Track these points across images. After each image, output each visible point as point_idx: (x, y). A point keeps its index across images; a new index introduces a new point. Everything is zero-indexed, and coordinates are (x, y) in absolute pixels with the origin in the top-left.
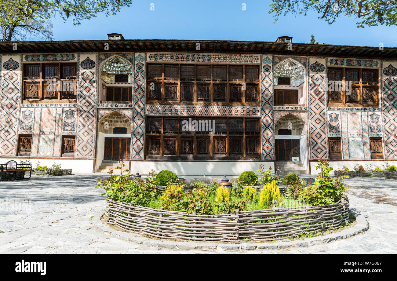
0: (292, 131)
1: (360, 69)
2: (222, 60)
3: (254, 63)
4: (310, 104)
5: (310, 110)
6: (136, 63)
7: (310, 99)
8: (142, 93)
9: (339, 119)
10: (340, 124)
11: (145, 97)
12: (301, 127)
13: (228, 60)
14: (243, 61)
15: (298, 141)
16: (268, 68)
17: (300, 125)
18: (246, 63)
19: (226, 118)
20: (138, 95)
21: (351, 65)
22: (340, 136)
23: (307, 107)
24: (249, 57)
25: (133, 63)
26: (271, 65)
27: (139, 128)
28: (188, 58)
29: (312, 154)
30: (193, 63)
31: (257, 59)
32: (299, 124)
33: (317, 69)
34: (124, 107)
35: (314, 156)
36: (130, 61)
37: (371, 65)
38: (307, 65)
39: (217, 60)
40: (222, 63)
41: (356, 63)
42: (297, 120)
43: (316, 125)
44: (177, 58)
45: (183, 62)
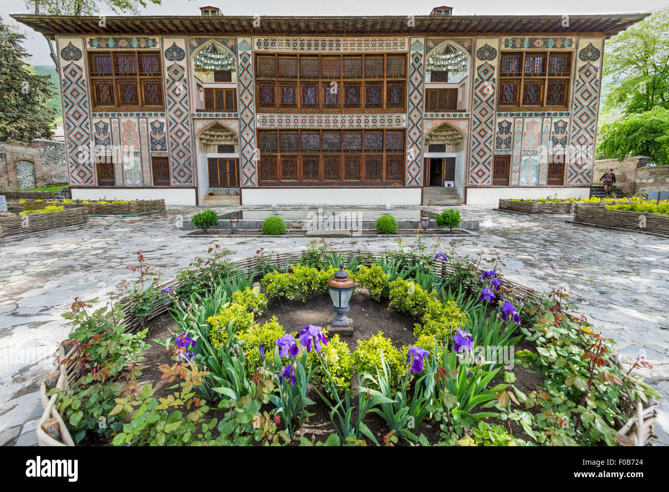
0: (447, 147)
1: (547, 52)
2: (356, 48)
3: (399, 50)
4: (473, 109)
5: (474, 117)
6: (240, 52)
7: (474, 102)
8: (250, 97)
9: (511, 130)
10: (512, 136)
11: (253, 103)
12: (460, 141)
13: (363, 48)
14: (385, 47)
15: (453, 160)
16: (419, 57)
17: (458, 139)
18: (388, 51)
19: (361, 130)
20: (245, 100)
21: (534, 47)
22: (510, 153)
23: (470, 113)
24: (392, 42)
25: (236, 53)
26: (422, 52)
27: (248, 145)
28: (309, 45)
29: (471, 177)
30: (316, 52)
31: (403, 44)
32: (457, 137)
33: (487, 55)
34: (227, 117)
35: (473, 180)
36: (232, 50)
37: (563, 46)
38: (473, 51)
39: (349, 48)
40: (356, 51)
41: (542, 43)
42: (455, 132)
43: (479, 139)
44: (295, 45)
45: (302, 51)
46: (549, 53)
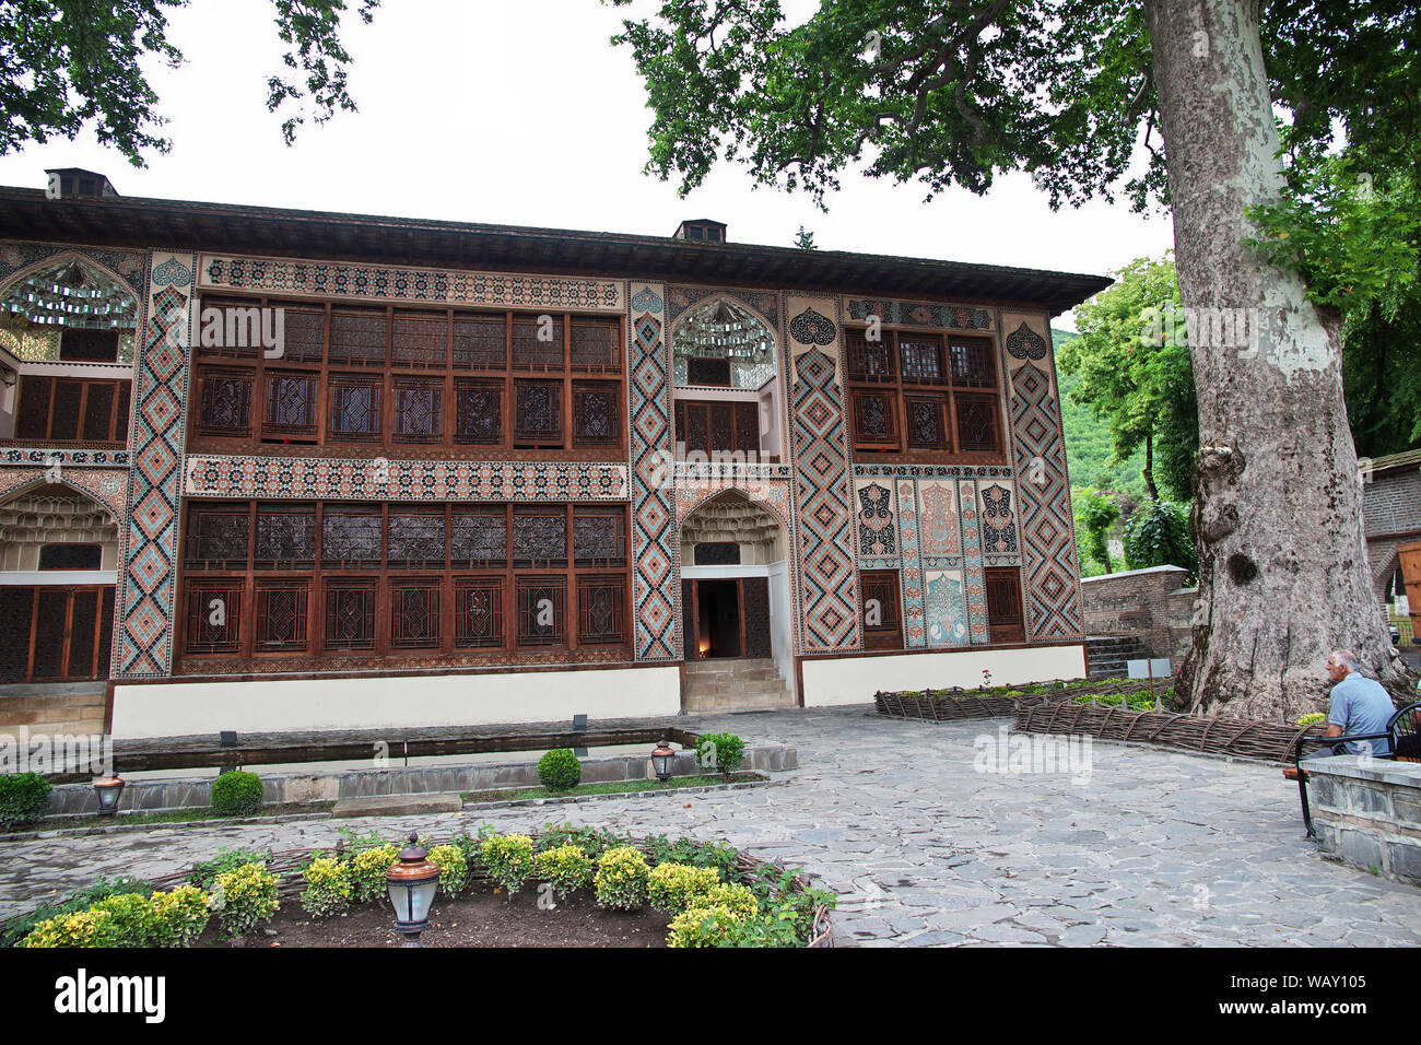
0: (743, 549)
1: (941, 335)
2: (489, 296)
3: (603, 307)
4: (796, 455)
5: (799, 475)
6: (155, 289)
7: (796, 438)
8: (172, 408)
9: (891, 507)
10: (894, 522)
11: (181, 425)
12: (772, 534)
13: (508, 297)
14: (565, 300)
15: (759, 586)
16: (653, 327)
17: (768, 528)
18: (574, 308)
19: (503, 505)
20: (155, 417)
21: (914, 322)
22: (897, 565)
23: (789, 465)
24: (583, 288)
25: (142, 290)
26: (660, 316)
27: (152, 548)
28: (362, 282)
29: (808, 631)
30: (380, 299)
31: (611, 295)
32: (764, 525)
33: (813, 332)
34: (90, 462)
35: (814, 638)
36: (131, 281)
37: (971, 325)
38: (781, 320)
39: (470, 295)
40: (489, 304)
41: (927, 316)
42: (758, 512)
43: (819, 529)
44: (321, 279)
45: (340, 296)
46: (945, 337)
